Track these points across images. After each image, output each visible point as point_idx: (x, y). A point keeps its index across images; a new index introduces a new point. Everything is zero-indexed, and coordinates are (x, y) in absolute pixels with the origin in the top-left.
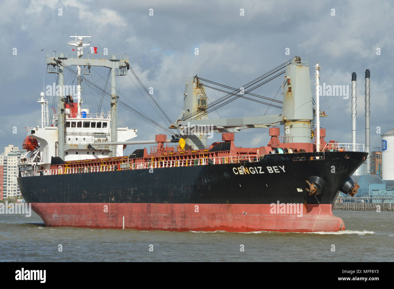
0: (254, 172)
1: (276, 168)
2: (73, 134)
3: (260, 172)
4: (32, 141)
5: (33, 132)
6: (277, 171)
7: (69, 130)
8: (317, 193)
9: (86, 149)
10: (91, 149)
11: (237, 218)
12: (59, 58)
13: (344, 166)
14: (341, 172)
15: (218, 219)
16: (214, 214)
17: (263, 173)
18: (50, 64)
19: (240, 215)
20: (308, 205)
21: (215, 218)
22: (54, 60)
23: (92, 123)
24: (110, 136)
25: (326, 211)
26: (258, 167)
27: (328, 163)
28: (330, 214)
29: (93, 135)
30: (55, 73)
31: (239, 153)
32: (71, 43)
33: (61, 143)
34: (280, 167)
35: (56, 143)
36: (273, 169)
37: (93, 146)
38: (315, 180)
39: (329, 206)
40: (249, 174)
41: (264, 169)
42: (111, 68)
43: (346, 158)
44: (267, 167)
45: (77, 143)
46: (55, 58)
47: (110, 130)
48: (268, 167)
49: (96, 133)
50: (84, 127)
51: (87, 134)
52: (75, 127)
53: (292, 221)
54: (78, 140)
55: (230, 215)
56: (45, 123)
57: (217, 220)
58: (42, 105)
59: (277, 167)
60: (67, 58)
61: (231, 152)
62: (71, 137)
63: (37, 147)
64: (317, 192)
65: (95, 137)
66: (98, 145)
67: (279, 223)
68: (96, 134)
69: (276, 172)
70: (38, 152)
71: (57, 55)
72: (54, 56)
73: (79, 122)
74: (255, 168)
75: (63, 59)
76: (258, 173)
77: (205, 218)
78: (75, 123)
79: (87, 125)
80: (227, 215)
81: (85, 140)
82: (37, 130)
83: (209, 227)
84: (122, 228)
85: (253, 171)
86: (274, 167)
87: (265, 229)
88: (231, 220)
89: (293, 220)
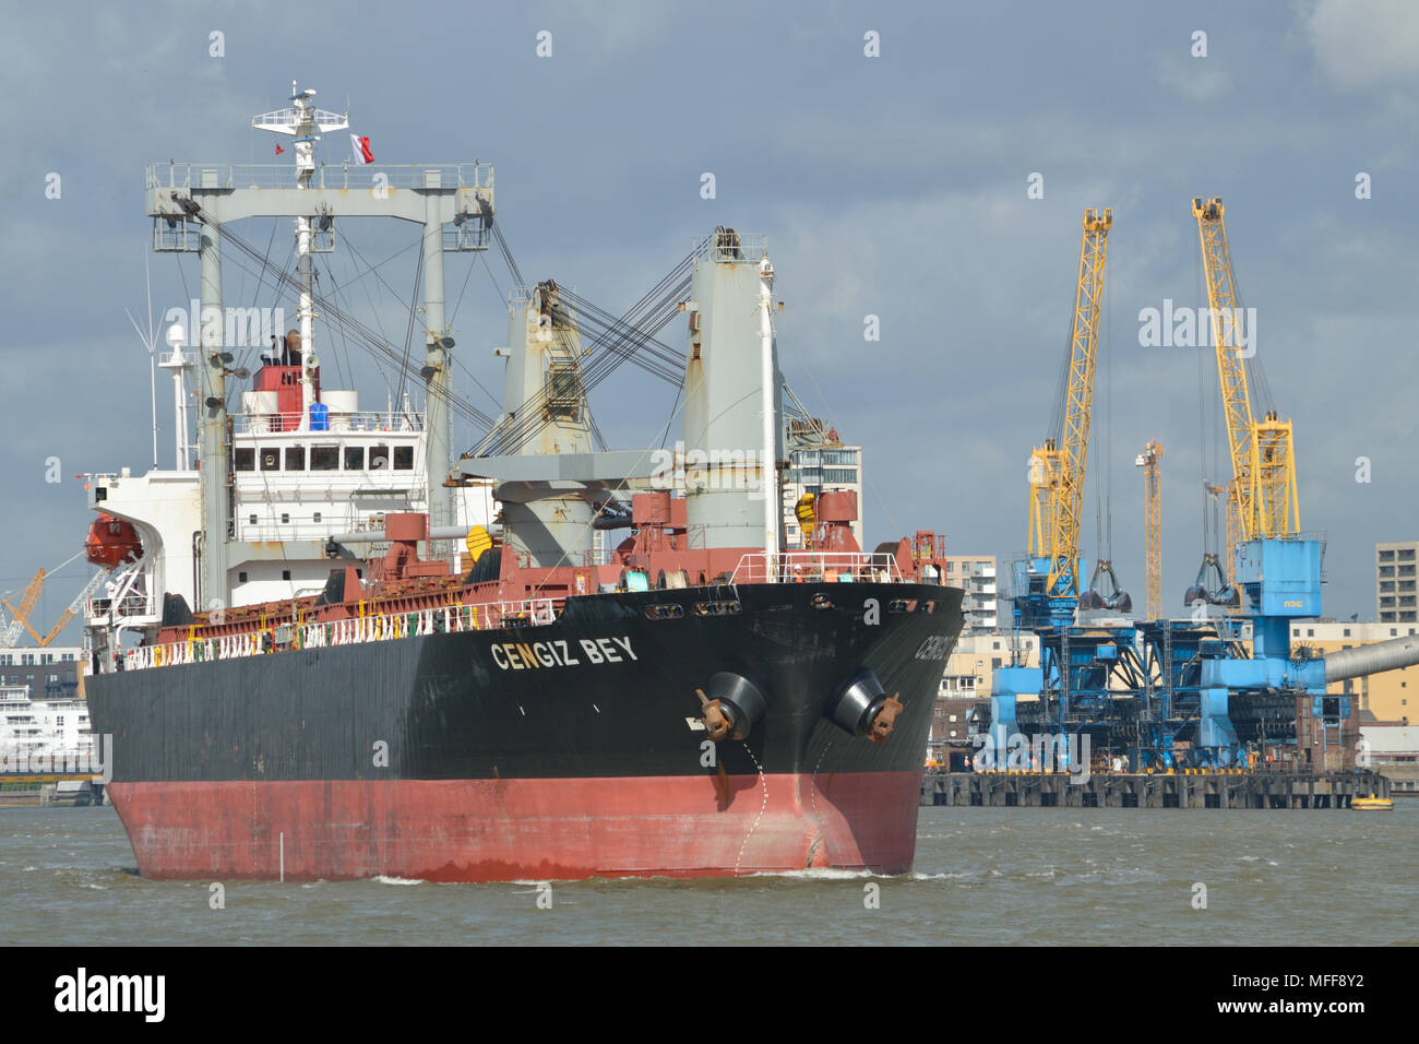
0: (548, 660)
1: (607, 646)
2: (267, 498)
3: (569, 662)
4: (112, 531)
5: (101, 493)
6: (612, 655)
7: (248, 481)
8: (736, 734)
9: (319, 557)
10: (339, 557)
11: (527, 830)
12: (194, 191)
13: (816, 636)
14: (812, 657)
15: (474, 835)
16: (463, 816)
17: (576, 662)
18: (159, 216)
19: (533, 820)
20: (730, 777)
21: (466, 833)
22: (174, 198)
23: (348, 451)
24: (424, 500)
25: (780, 801)
26: (558, 643)
27: (756, 625)
28: (792, 810)
29: (351, 501)
30: (182, 251)
31: (533, 588)
32: (270, 122)
33: (217, 533)
34: (615, 639)
35: (198, 538)
36: (599, 650)
37: (347, 547)
38: (731, 684)
39: (792, 781)
40: (537, 666)
41: (576, 651)
42: (425, 224)
43: (818, 606)
44: (581, 642)
45: (286, 533)
46: (178, 190)
47: (426, 478)
48: (584, 643)
49: (360, 492)
50: (313, 467)
51: (329, 497)
52: (276, 467)
53: (682, 840)
54: (290, 520)
55: (507, 821)
56: (187, 453)
57: (471, 839)
58: (177, 377)
59: (607, 641)
60: (232, 190)
61: (503, 585)
62: (261, 510)
63: (131, 554)
64: (738, 728)
65: (361, 505)
66: (372, 542)
67: (648, 846)
68: (365, 497)
69: (611, 659)
70: (137, 572)
71: (188, 179)
72: (172, 184)
73: (293, 446)
74: (549, 644)
75: (216, 192)
76: (561, 664)
77: (441, 836)
78: (275, 452)
79: (324, 459)
80: (499, 821)
81: (319, 520)
82: (115, 485)
83: (451, 865)
84: (277, 876)
85: (546, 657)
86: (601, 642)
87: (608, 869)
88: (511, 838)
89: (686, 835)
